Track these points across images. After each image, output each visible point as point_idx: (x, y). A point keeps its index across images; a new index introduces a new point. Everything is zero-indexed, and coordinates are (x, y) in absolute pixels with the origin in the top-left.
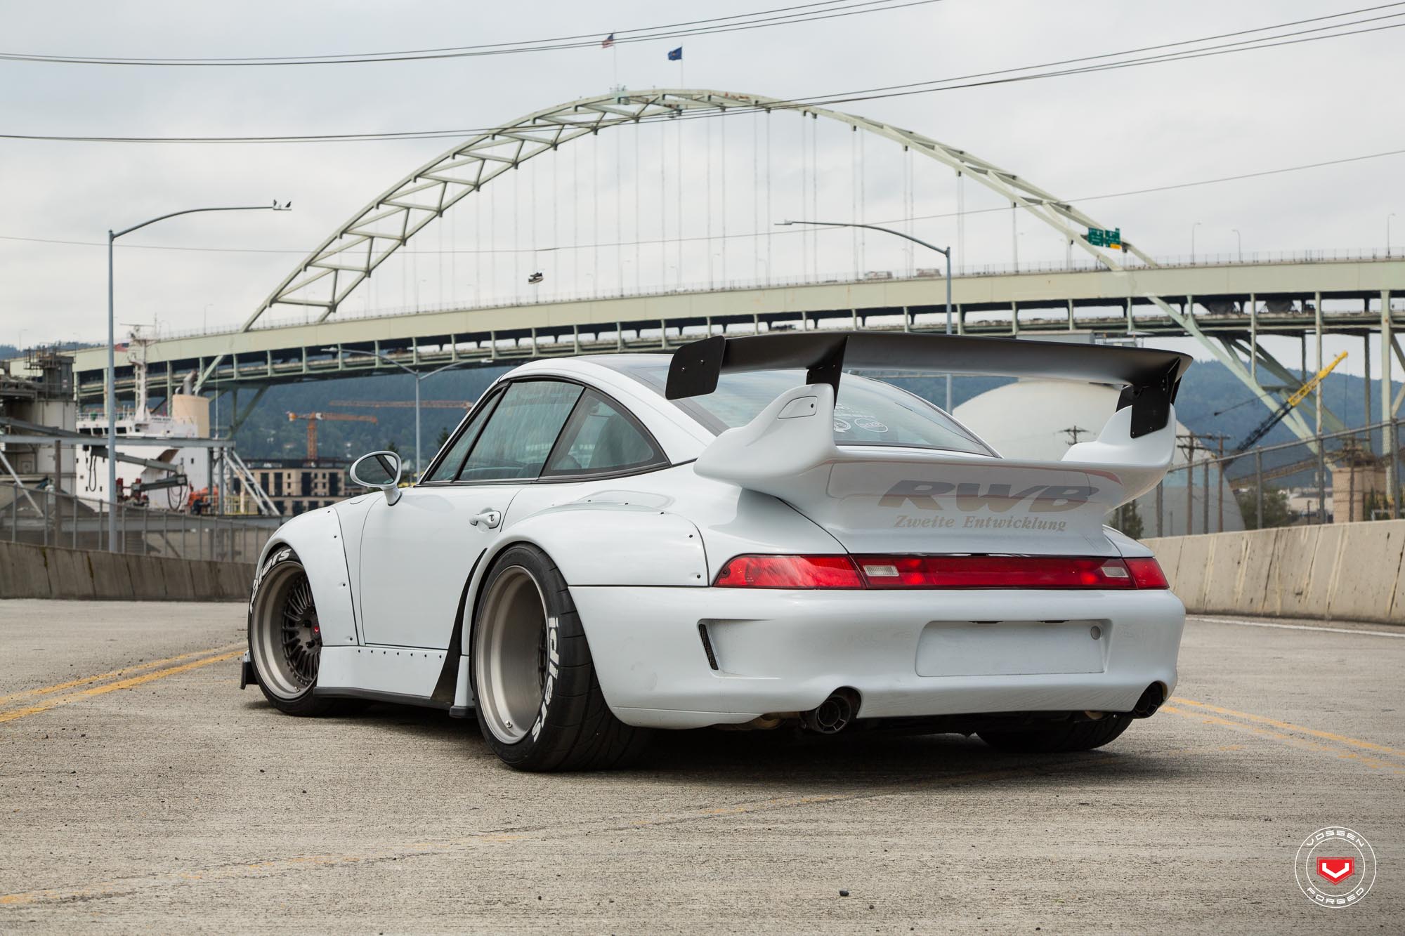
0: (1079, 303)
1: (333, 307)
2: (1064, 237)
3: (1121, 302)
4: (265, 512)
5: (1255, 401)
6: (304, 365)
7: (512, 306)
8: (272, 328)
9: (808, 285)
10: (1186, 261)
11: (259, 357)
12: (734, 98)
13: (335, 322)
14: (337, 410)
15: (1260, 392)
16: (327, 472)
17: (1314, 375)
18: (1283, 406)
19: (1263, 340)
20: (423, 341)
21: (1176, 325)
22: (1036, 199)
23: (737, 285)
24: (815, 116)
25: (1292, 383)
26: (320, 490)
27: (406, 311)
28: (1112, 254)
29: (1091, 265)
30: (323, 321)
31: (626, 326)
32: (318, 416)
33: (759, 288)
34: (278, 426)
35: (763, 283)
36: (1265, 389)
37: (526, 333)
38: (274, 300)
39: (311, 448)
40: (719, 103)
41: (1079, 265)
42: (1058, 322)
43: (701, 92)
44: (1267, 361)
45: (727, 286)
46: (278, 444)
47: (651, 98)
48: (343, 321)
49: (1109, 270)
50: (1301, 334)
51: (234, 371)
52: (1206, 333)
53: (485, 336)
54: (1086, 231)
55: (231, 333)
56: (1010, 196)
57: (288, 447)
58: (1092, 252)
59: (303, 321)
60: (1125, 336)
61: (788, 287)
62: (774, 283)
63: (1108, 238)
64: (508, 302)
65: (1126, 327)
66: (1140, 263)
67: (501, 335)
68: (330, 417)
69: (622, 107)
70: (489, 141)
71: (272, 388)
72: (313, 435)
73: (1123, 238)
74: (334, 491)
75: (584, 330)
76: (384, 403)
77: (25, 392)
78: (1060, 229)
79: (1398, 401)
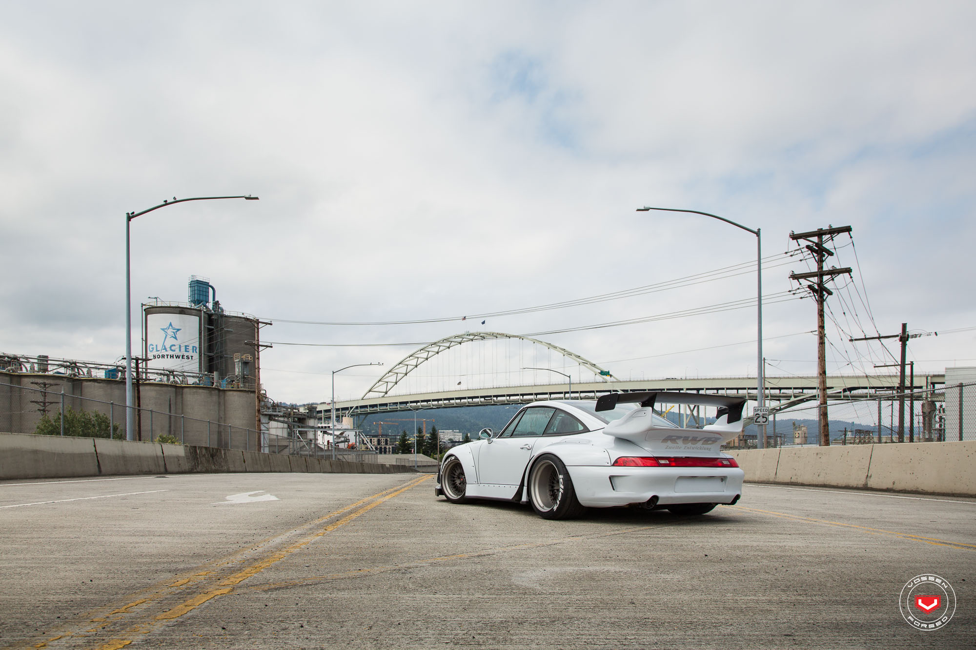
0: (598, 391)
1: (386, 393)
2: (593, 373)
4: (371, 450)
6: (378, 409)
8: (369, 399)
9: (521, 386)
10: (628, 380)
11: (366, 406)
12: (500, 334)
13: (387, 397)
14: (387, 421)
16: (384, 439)
17: (664, 412)
20: (411, 402)
22: (586, 362)
23: (501, 386)
24: (523, 339)
26: (383, 444)
27: (407, 394)
28: (607, 378)
29: (601, 381)
30: (383, 397)
31: (469, 398)
32: (382, 423)
33: (507, 387)
34: (370, 426)
35: (508, 386)
37: (441, 400)
38: (370, 391)
39: (380, 432)
40: (495, 336)
41: (598, 381)
43: (490, 333)
45: (498, 387)
46: (370, 431)
47: (476, 334)
48: (389, 397)
49: (606, 382)
51: (359, 411)
53: (429, 401)
54: (600, 372)
55: (358, 400)
56: (578, 362)
57: (373, 431)
58: (602, 377)
59: (378, 397)
61: (515, 387)
62: (511, 386)
63: (606, 373)
64: (436, 391)
66: (615, 380)
67: (434, 400)
68: (385, 423)
69: (468, 337)
70: (430, 346)
71: (369, 415)
72: (381, 428)
73: (610, 373)
74: (386, 444)
75: (457, 399)
76: (400, 420)
77: (303, 417)
78: (593, 370)
79: (688, 419)
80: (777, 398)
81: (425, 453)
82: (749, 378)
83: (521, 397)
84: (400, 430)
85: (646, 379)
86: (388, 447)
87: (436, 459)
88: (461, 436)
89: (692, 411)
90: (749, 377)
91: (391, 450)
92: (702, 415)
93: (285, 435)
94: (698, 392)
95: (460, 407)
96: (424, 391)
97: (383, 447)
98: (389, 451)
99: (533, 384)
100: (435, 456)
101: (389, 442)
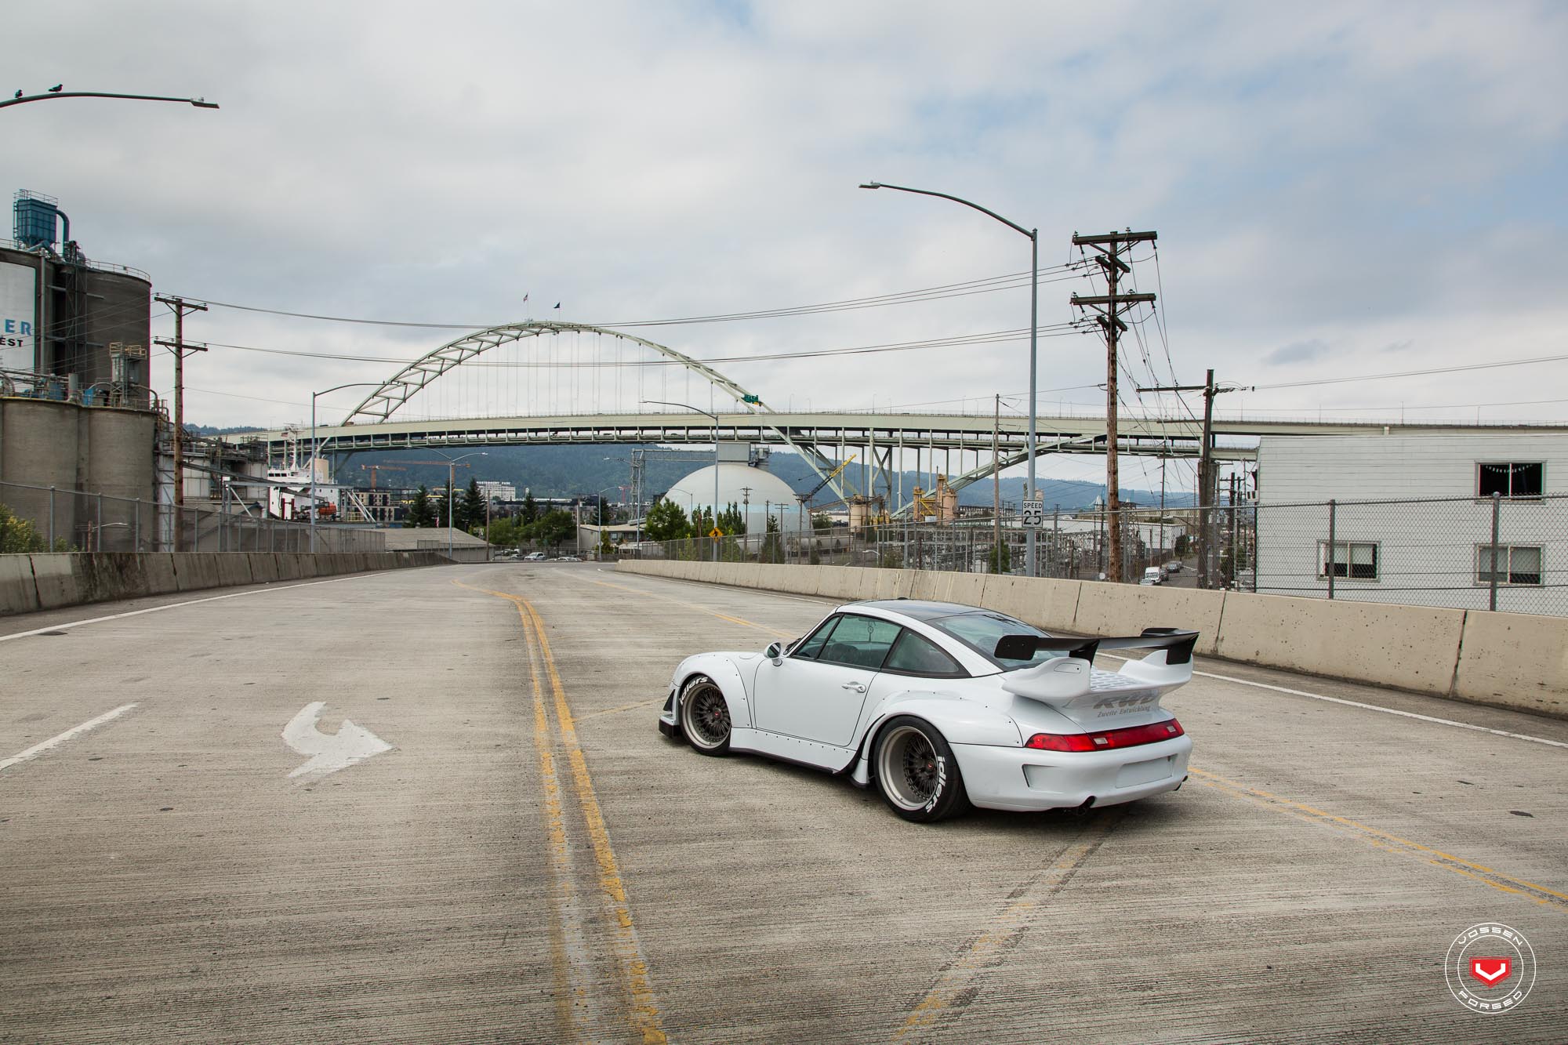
0: (740, 428)
1: (386, 416)
2: (733, 397)
3: (758, 428)
4: (368, 520)
5: (816, 474)
6: (372, 443)
7: (476, 419)
8: (356, 425)
9: (617, 415)
10: (787, 411)
11: (349, 439)
13: (388, 423)
14: (385, 464)
15: (818, 471)
16: (382, 494)
17: (841, 464)
18: (828, 477)
19: (819, 447)
20: (431, 434)
21: (782, 439)
22: (721, 380)
23: (584, 414)
24: (622, 338)
25: (831, 466)
26: (378, 503)
27: (423, 419)
28: (755, 406)
29: (745, 411)
30: (381, 422)
31: (531, 430)
32: (377, 467)
33: (594, 415)
34: (354, 471)
35: (596, 413)
36: (819, 469)
37: (483, 432)
38: (357, 412)
39: (373, 481)
40: (577, 328)
41: (741, 411)
42: (730, 436)
43: (568, 323)
44: (821, 457)
45: (579, 414)
46: (354, 479)
47: (545, 325)
48: (392, 423)
49: (753, 414)
50: (835, 445)
51: (336, 445)
52: (795, 443)
53: (463, 432)
54: (743, 396)
55: (334, 427)
56: (711, 379)
57: (359, 480)
58: (746, 405)
59: (371, 423)
60: (759, 443)
61: (608, 415)
62: (601, 413)
63: (753, 399)
64: (474, 417)
65: (760, 439)
66: (766, 411)
67: (470, 432)
68: (383, 468)
69: (531, 329)
70: (466, 341)
71: (354, 454)
72: (373, 476)
73: (759, 399)
74: (385, 504)
75: (510, 431)
76: (409, 462)
77: (241, 459)
78: (732, 394)
79: (876, 476)
80: (1005, 448)
81: (458, 525)
82: (965, 416)
83: (618, 432)
84: (408, 479)
85: (814, 411)
86: (387, 509)
87: (476, 535)
88: (514, 493)
89: (882, 463)
90: (965, 413)
91: (393, 514)
92: (896, 468)
93: (206, 492)
94: (891, 436)
95: (515, 444)
96: (454, 415)
97: (379, 509)
98: (390, 516)
99: (637, 413)
100: (475, 529)
101: (389, 500)
